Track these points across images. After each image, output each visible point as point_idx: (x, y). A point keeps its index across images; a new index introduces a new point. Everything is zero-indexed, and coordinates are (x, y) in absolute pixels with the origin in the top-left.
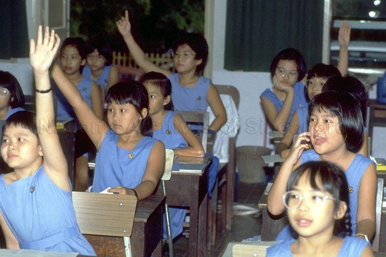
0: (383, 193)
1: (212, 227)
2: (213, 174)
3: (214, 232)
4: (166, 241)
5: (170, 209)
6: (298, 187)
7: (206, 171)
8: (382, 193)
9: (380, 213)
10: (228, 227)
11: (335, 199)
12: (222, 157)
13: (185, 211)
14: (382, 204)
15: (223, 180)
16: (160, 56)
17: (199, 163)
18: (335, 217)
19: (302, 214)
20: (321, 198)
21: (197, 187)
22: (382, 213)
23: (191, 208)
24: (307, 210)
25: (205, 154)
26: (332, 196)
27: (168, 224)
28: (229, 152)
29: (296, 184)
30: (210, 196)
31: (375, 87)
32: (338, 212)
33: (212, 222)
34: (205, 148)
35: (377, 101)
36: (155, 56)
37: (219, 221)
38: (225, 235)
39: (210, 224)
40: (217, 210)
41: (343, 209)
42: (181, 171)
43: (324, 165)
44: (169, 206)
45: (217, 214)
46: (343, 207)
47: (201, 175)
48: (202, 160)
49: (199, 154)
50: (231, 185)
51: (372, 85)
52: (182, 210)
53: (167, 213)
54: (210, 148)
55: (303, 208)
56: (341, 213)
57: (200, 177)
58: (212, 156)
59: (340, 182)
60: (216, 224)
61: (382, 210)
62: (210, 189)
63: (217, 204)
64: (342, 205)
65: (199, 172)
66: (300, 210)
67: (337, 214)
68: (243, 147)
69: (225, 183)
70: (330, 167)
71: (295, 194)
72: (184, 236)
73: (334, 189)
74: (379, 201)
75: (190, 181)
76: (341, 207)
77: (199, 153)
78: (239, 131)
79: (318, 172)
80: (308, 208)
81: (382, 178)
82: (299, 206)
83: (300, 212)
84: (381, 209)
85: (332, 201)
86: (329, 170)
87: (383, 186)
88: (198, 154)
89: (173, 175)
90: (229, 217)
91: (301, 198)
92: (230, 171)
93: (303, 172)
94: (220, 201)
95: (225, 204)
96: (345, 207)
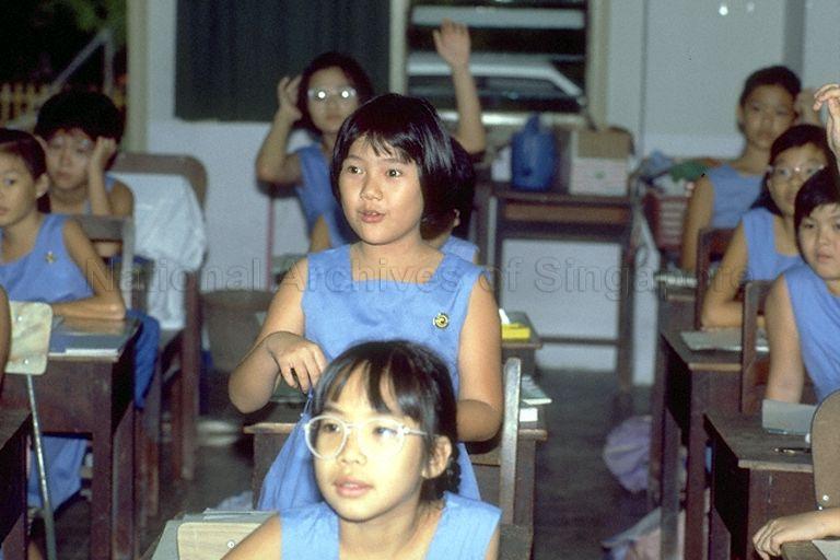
0: (521, 389)
1: (150, 475)
2: (146, 355)
3: (156, 485)
4: (37, 514)
5: (47, 439)
6: (337, 406)
7: (129, 351)
8: (518, 391)
9: (515, 436)
10: (187, 472)
11: (425, 433)
12: (168, 317)
13: (84, 443)
14: (519, 415)
15: (174, 368)
16: (37, 91)
17: (113, 332)
18: (424, 474)
19: (347, 471)
20: (394, 432)
21: (106, 387)
22: (519, 436)
23: (94, 436)
24: (360, 459)
25: (127, 312)
26: (418, 425)
27: (43, 474)
28: (186, 305)
29: (336, 398)
30: (142, 405)
31: (506, 154)
32: (432, 462)
33: (150, 462)
34: (127, 297)
35: (512, 185)
36: (13, 90)
37: (166, 460)
38: (179, 492)
39: (143, 468)
40: (161, 435)
41: (444, 454)
42: (71, 352)
43: (401, 351)
44: (45, 434)
45: (161, 445)
46: (443, 449)
47: (115, 360)
48: (120, 325)
49: (114, 313)
50: (191, 378)
51: (499, 149)
52: (76, 441)
53: (39, 450)
54: (139, 298)
55: (350, 455)
56: (437, 464)
57: (115, 365)
58: (145, 315)
59: (436, 389)
60: (160, 468)
61: (519, 427)
62: (139, 390)
63: (161, 422)
64: (440, 445)
65: (112, 354)
66: (344, 461)
67: (428, 466)
68: (218, 293)
69: (178, 375)
70: (413, 356)
71: (332, 422)
72: (84, 498)
73: (423, 406)
74: (512, 408)
75: (92, 376)
76: (439, 451)
77: (113, 311)
78: (205, 257)
79: (387, 370)
80: (361, 454)
81: (518, 356)
82: (343, 451)
83: (343, 464)
84: (516, 427)
85: (418, 439)
86: (411, 362)
87: (519, 375)
88: (110, 313)
89: (51, 363)
90: (188, 447)
91: (347, 432)
92: (189, 348)
93: (352, 369)
94: (167, 416)
95: (178, 421)
96: (448, 449)
